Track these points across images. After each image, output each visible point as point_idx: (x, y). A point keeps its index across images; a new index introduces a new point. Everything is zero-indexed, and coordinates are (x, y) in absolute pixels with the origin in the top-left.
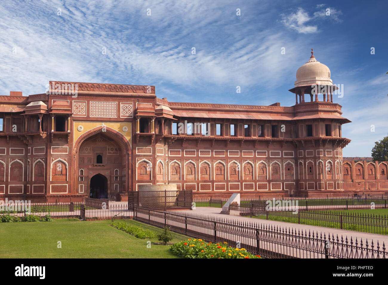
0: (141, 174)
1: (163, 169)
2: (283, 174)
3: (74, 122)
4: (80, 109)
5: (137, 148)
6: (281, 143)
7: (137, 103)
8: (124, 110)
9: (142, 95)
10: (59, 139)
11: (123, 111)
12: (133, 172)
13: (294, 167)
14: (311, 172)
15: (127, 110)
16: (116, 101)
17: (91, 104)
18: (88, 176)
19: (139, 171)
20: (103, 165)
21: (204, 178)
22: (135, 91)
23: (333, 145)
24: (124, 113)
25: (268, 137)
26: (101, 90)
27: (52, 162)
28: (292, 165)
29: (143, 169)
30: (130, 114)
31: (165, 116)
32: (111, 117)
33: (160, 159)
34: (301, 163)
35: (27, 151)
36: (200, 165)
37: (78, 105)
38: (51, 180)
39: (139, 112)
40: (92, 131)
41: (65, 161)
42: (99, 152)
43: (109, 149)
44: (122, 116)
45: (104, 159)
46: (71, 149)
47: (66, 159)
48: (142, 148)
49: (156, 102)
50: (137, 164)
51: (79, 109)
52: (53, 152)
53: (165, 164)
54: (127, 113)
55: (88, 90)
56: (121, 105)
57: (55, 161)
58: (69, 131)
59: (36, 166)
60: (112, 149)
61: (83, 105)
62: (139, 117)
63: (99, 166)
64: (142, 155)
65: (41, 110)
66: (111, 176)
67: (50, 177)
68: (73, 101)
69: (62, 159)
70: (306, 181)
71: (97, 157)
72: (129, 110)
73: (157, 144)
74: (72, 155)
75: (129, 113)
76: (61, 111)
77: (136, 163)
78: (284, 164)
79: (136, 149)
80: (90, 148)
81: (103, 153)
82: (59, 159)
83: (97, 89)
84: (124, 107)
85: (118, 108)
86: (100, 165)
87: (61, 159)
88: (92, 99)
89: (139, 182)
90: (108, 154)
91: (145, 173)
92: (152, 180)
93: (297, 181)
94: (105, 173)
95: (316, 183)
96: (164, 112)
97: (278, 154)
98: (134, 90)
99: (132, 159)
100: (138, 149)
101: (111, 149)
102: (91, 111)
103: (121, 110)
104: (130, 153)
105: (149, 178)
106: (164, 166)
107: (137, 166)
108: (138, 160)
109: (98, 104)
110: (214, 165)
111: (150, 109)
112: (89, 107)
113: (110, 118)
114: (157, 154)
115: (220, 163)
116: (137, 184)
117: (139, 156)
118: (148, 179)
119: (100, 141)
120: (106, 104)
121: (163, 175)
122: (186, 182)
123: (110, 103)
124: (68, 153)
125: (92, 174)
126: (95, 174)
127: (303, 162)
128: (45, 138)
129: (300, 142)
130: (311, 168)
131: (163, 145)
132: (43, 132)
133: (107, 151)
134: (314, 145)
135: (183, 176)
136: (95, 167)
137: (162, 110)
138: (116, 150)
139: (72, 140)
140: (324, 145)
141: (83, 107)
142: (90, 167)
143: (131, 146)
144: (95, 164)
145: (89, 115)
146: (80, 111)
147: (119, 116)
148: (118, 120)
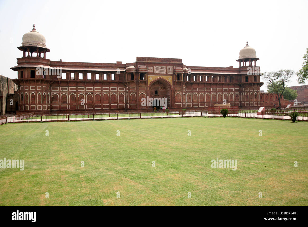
2: (234, 99)
3: (148, 76)
5: (175, 87)
6: (234, 85)
7: (174, 67)
8: (169, 70)
9: (177, 63)
10: (142, 83)
12: (173, 98)
13: (239, 95)
14: (247, 98)
16: (166, 66)
17: (155, 67)
19: (176, 98)
20: (158, 95)
21: (201, 101)
23: (258, 85)
25: (228, 82)
26: (159, 61)
27: (139, 94)
28: (238, 95)
29: (178, 97)
31: (187, 73)
32: (164, 73)
33: (184, 92)
34: (242, 94)
35: (126, 89)
36: (199, 95)
37: (149, 68)
39: (176, 71)
40: (156, 80)
42: (156, 89)
43: (160, 88)
45: (158, 92)
46: (147, 88)
48: (177, 88)
52: (139, 89)
53: (185, 95)
55: (153, 61)
56: (168, 68)
58: (147, 80)
59: (131, 96)
60: (162, 88)
61: (152, 68)
62: (176, 73)
65: (134, 71)
67: (139, 101)
68: (147, 66)
70: (245, 102)
71: (155, 92)
73: (183, 86)
74: (148, 90)
75: (171, 71)
76: (143, 71)
77: (175, 94)
78: (235, 94)
80: (152, 87)
81: (158, 90)
82: (142, 93)
85: (166, 69)
88: (155, 65)
90: (160, 90)
93: (240, 102)
95: (249, 103)
97: (232, 90)
99: (173, 93)
102: (155, 71)
103: (168, 70)
104: (172, 89)
107: (175, 96)
109: (158, 67)
110: (206, 95)
111: (180, 70)
112: (154, 69)
114: (183, 90)
115: (208, 94)
116: (175, 104)
117: (176, 91)
118: (180, 101)
119: (156, 84)
122: (193, 103)
123: (163, 67)
124: (146, 90)
127: (244, 94)
128: (136, 83)
129: (243, 84)
130: (247, 96)
131: (185, 86)
132: (135, 80)
134: (249, 86)
135: (192, 100)
137: (186, 70)
138: (163, 88)
139: (147, 84)
140: (254, 86)
142: (152, 96)
143: (172, 86)
144: (155, 95)
146: (150, 71)
147: (167, 73)
148: (167, 74)
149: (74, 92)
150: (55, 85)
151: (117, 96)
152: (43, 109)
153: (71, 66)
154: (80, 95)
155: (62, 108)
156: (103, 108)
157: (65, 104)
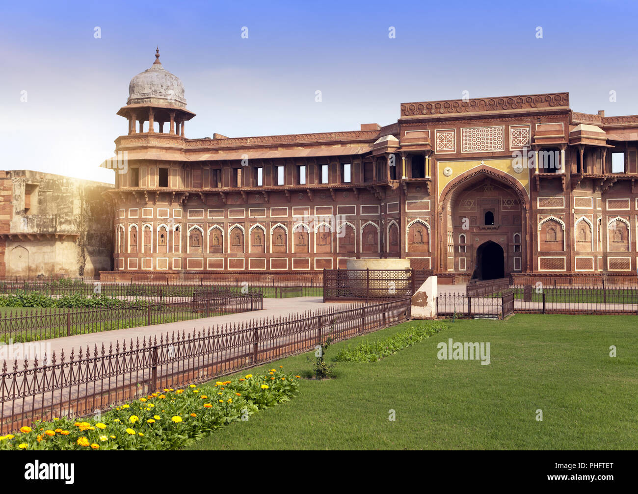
0: (546, 241)
1: (591, 232)
3: (438, 163)
4: (447, 142)
5: (538, 198)
7: (536, 125)
8: (516, 138)
9: (545, 110)
10: (416, 189)
11: (514, 140)
12: (533, 237)
15: (520, 137)
16: (502, 124)
17: (463, 132)
18: (472, 245)
19: (543, 235)
20: (495, 228)
22: (533, 106)
24: (516, 142)
26: (477, 109)
27: (408, 224)
29: (550, 234)
30: (527, 143)
31: (585, 142)
32: (495, 151)
33: (582, 216)
35: (381, 209)
37: (443, 136)
38: (407, 251)
39: (537, 139)
40: (466, 175)
41: (426, 223)
42: (488, 207)
43: (504, 202)
44: (512, 148)
45: (496, 218)
46: (434, 204)
47: (428, 219)
48: (548, 199)
49: (570, 119)
50: (539, 225)
51: (444, 142)
52: (408, 209)
53: (595, 224)
54: (520, 141)
55: (457, 111)
56: (511, 130)
57: (412, 222)
58: (427, 177)
60: (509, 202)
61: (451, 135)
62: (536, 147)
63: (488, 228)
64: (547, 210)
65: (388, 148)
66: (508, 245)
67: (405, 247)
68: (435, 130)
69: (422, 219)
71: (486, 215)
72: (524, 137)
73: (574, 191)
74: (436, 212)
75: (525, 141)
76: (414, 147)
77: (537, 223)
79: (537, 200)
80: (474, 201)
81: (494, 209)
82: (417, 220)
83: (471, 108)
84: (516, 133)
85: (506, 135)
86: (490, 228)
87: (419, 220)
88: (465, 125)
89: (542, 254)
90: (502, 210)
91: (553, 239)
92: (565, 250)
94: (499, 240)
96: (582, 136)
98: (532, 104)
99: (531, 218)
100: (540, 200)
101: (507, 203)
102: (463, 144)
103: (511, 138)
104: (527, 206)
105: (561, 247)
106: (592, 228)
107: (539, 228)
108: (540, 218)
109: (474, 131)
111: (555, 133)
112: (460, 138)
113: (492, 152)
114: (575, 208)
116: (539, 258)
117: (542, 211)
118: (559, 249)
119: (489, 189)
120: (491, 131)
121: (591, 242)
123: (493, 128)
124: (429, 210)
125: (479, 242)
126: (483, 242)
128: (397, 189)
131: (591, 192)
132: (392, 181)
133: (501, 204)
136: (483, 231)
137: (580, 132)
138: (514, 204)
139: (435, 189)
141: (451, 139)
142: (475, 230)
143: (529, 196)
144: (483, 226)
145: (460, 150)
146: (446, 145)
147: (507, 148)
148: (506, 155)
149: (241, 222)
150: (195, 204)
151: (355, 231)
152: (157, 269)
153: (233, 150)
154: (255, 230)
155: (211, 266)
156: (315, 269)
157: (216, 255)
